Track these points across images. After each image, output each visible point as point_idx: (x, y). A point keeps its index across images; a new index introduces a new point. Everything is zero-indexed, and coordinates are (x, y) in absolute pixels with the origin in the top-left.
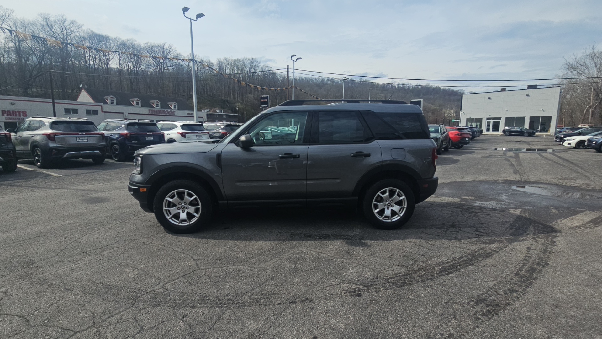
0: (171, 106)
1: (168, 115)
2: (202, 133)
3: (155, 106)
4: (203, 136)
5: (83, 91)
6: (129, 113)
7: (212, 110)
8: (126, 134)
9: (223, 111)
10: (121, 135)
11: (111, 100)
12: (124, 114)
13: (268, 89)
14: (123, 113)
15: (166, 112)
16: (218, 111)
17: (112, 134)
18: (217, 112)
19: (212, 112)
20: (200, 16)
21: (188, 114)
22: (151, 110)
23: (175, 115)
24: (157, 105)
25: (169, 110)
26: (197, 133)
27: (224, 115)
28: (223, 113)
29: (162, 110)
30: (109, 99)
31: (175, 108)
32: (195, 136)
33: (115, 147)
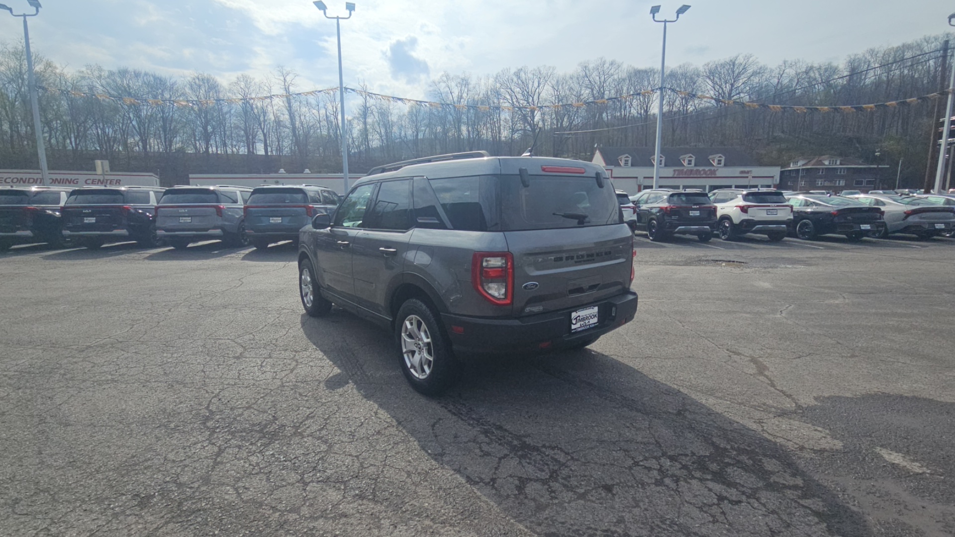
0: (713, 161)
1: (704, 176)
2: (778, 206)
3: (685, 164)
4: (778, 211)
5: (598, 151)
6: (645, 178)
7: (813, 162)
8: (666, 208)
9: (841, 160)
10: (661, 209)
11: (626, 161)
12: (639, 178)
13: (876, 106)
14: (637, 178)
15: (702, 173)
16: (827, 163)
17: (652, 208)
18: (825, 165)
19: (813, 165)
20: (683, 9)
21: (742, 172)
22: (678, 170)
23: (718, 175)
24: (690, 162)
25: (707, 169)
26: (769, 206)
27: (841, 168)
28: (841, 164)
29: (695, 168)
30: (622, 160)
31: (719, 163)
32: (765, 212)
33: (653, 223)
